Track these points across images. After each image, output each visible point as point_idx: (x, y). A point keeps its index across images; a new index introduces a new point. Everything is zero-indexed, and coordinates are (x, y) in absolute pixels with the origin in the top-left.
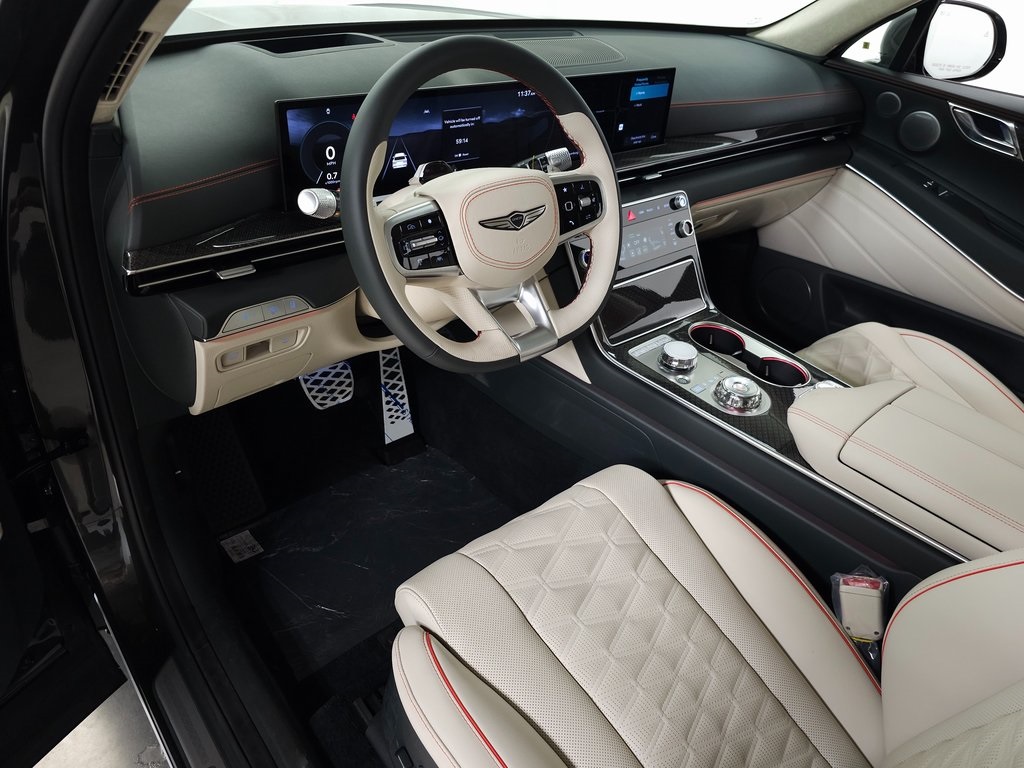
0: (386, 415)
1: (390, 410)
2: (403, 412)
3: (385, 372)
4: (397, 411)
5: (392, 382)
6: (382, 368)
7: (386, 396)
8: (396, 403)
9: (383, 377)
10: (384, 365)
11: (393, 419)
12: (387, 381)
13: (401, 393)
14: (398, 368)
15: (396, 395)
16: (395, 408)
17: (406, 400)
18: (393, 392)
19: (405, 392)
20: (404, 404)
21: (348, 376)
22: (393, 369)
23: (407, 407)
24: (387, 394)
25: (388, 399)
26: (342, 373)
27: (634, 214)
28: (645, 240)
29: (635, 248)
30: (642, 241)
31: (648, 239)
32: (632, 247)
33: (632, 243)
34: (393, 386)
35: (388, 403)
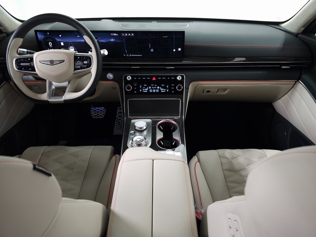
0: (115, 126)
1: (117, 126)
4: (119, 127)
5: (119, 118)
6: (117, 113)
8: (119, 124)
9: (117, 116)
11: (117, 129)
12: (118, 117)
13: (121, 122)
15: (120, 122)
16: (119, 126)
18: (119, 121)
20: (122, 125)
21: (104, 112)
22: (121, 115)
24: (117, 121)
25: (117, 122)
26: (103, 111)
27: (156, 78)
28: (158, 88)
29: (153, 89)
30: (157, 88)
31: (160, 88)
32: (152, 89)
33: (152, 87)
34: (120, 119)
35: (117, 123)
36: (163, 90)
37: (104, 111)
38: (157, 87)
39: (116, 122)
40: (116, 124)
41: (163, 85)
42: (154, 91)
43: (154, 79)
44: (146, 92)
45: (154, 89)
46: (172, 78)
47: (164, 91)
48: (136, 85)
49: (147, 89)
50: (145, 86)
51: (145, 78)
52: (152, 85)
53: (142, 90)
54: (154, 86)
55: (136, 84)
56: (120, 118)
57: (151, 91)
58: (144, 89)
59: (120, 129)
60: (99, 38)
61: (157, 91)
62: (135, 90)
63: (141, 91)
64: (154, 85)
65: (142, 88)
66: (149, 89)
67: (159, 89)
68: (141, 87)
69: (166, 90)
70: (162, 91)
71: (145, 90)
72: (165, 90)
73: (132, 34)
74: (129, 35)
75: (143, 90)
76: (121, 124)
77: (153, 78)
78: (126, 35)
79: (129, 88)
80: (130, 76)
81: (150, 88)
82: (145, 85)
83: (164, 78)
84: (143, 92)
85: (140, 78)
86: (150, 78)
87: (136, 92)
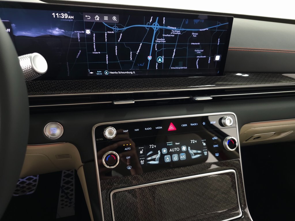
0: (60, 203)
1: (62, 200)
2: (70, 203)
3: (64, 180)
4: (66, 202)
5: (66, 186)
6: (63, 178)
7: (62, 193)
8: (67, 198)
9: (62, 182)
10: (64, 176)
12: (64, 185)
13: (71, 193)
14: (72, 179)
15: (68, 193)
17: (73, 197)
18: (66, 191)
19: (74, 192)
20: (72, 199)
21: (35, 181)
22: (69, 179)
23: (73, 200)
24: (63, 192)
25: (63, 194)
28: (184, 148)
29: (170, 154)
30: (181, 149)
31: (187, 148)
32: (169, 153)
33: (168, 150)
34: (68, 188)
35: (62, 196)
36: (195, 154)
38: (180, 146)
39: (61, 194)
40: (60, 199)
41: (193, 141)
42: (175, 158)
43: (171, 128)
44: (156, 162)
45: (175, 153)
46: (211, 123)
47: (199, 156)
48: (129, 148)
49: (158, 156)
50: (151, 149)
51: (150, 129)
52: (170, 144)
53: (146, 161)
54: (174, 146)
55: (129, 146)
56: (69, 186)
57: (167, 159)
58: (151, 155)
59: (69, 206)
60: (13, 25)
61: (183, 157)
62: (129, 163)
63: (142, 162)
64: (174, 144)
65: (145, 155)
66: (162, 156)
67: (187, 152)
68: (141, 152)
69: (202, 153)
70: (194, 157)
71: (154, 160)
72: (199, 152)
73: (114, 18)
74: (106, 18)
75: (149, 158)
76: (70, 197)
77: (168, 126)
78: (97, 18)
80: (113, 126)
81: (165, 151)
82: (152, 146)
83: (194, 125)
84: (149, 163)
85: (137, 130)
86: (161, 128)
87: (131, 167)
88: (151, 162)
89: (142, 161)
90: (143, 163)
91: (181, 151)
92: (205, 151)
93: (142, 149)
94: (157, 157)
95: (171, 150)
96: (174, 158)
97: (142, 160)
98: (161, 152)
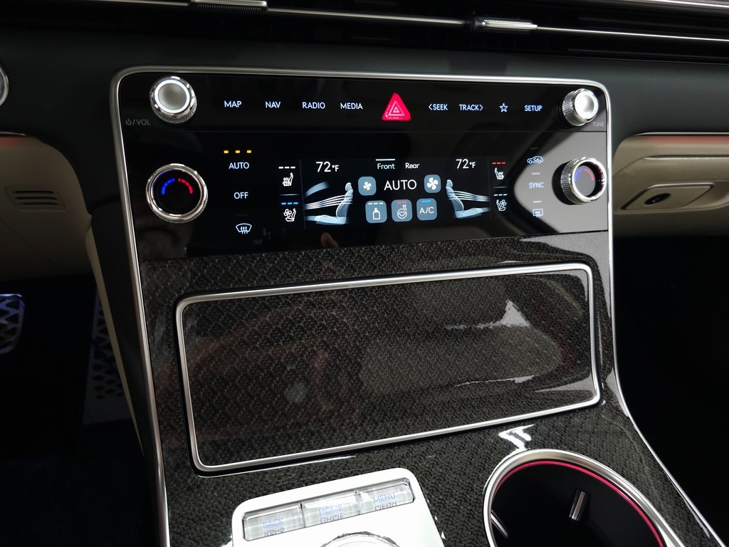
0: (91, 384)
7: (96, 357)
24: (97, 354)
25: (99, 361)
26: (7, 312)
27: (408, 104)
28: (432, 183)
29: (387, 197)
30: (421, 184)
31: (443, 184)
32: (381, 195)
33: (380, 185)
36: (468, 205)
37: (13, 311)
38: (420, 176)
41: (465, 163)
42: (402, 212)
43: (395, 112)
44: (339, 220)
45: (402, 194)
46: (528, 108)
47: (479, 211)
48: (244, 165)
49: (346, 200)
50: (322, 177)
51: (320, 105)
52: (385, 164)
53: (302, 213)
54: (400, 173)
55: (243, 157)
57: (375, 212)
58: (319, 197)
61: (428, 210)
62: (242, 211)
63: (290, 215)
64: (400, 165)
65: (299, 194)
66: (359, 202)
67: (441, 197)
68: (287, 182)
69: (491, 204)
70: (462, 214)
71: (331, 211)
72: (481, 198)
75: (314, 206)
77: (384, 106)
79: (178, 196)
80: (185, 77)
81: (367, 185)
82: (326, 166)
83: (470, 108)
84: (315, 222)
85: (275, 105)
86: (360, 106)
87: (248, 227)
88: (319, 219)
89: (287, 213)
90: (293, 219)
91: (421, 193)
92: (500, 199)
93: (291, 170)
94: (343, 203)
95: (388, 185)
96: (398, 213)
97: (291, 208)
98: (355, 187)
